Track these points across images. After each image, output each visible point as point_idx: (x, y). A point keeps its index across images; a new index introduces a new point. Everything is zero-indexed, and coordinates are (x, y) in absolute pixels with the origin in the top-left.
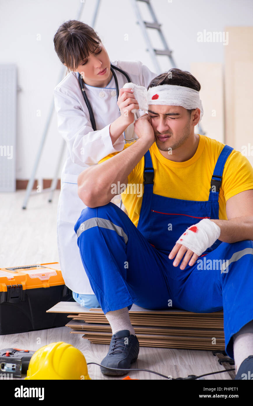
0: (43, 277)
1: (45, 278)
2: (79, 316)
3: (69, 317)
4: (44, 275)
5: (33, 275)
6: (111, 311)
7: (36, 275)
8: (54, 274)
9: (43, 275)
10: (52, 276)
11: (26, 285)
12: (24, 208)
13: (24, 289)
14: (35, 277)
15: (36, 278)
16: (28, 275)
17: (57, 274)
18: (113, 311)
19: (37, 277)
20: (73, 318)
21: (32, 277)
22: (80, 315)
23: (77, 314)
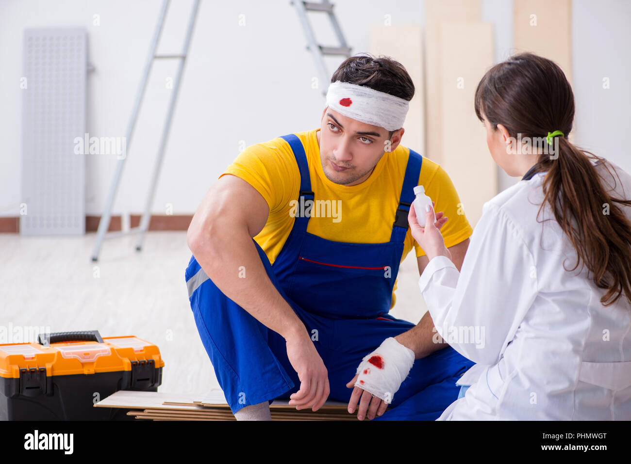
0: (86, 357)
1: (89, 358)
2: (145, 413)
3: (129, 414)
4: (88, 354)
5: (67, 354)
6: (250, 405)
7: (74, 353)
8: (107, 353)
9: (85, 354)
10: (102, 356)
11: (52, 369)
12: (95, 260)
13: (49, 374)
14: (72, 356)
15: (72, 358)
16: (59, 353)
17: (111, 354)
18: (254, 404)
19: (74, 357)
20: (136, 416)
21: (65, 357)
22: (146, 411)
23: (142, 410)
